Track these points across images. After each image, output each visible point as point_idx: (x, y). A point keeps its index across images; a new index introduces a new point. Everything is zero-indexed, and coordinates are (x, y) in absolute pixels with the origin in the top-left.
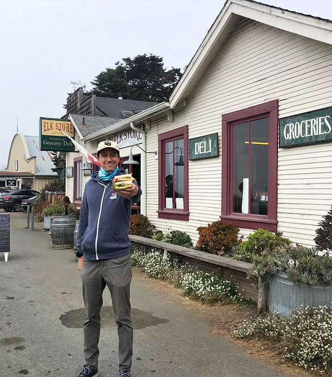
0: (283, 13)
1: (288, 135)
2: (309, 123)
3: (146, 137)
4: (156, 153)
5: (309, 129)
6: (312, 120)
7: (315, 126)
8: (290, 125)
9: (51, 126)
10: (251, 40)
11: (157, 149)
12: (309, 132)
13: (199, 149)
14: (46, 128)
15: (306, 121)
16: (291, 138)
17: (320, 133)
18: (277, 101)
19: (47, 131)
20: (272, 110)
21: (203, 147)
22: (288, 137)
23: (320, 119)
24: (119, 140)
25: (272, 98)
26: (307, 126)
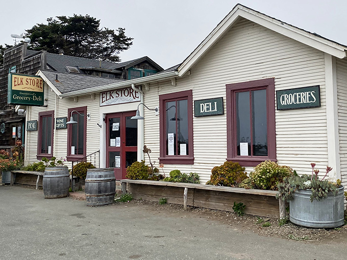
0: (283, 24)
1: (283, 102)
2: (299, 95)
3: (144, 96)
4: (156, 110)
5: (300, 99)
6: (301, 93)
7: (304, 97)
8: (285, 95)
9: (21, 81)
10: (250, 35)
11: (158, 107)
12: (300, 101)
13: (204, 108)
14: (16, 83)
15: (298, 94)
16: (286, 104)
17: (308, 102)
18: (274, 79)
19: (17, 86)
20: (270, 84)
21: (208, 107)
22: (284, 103)
23: (308, 93)
24: (108, 98)
25: (269, 76)
26: (298, 97)
